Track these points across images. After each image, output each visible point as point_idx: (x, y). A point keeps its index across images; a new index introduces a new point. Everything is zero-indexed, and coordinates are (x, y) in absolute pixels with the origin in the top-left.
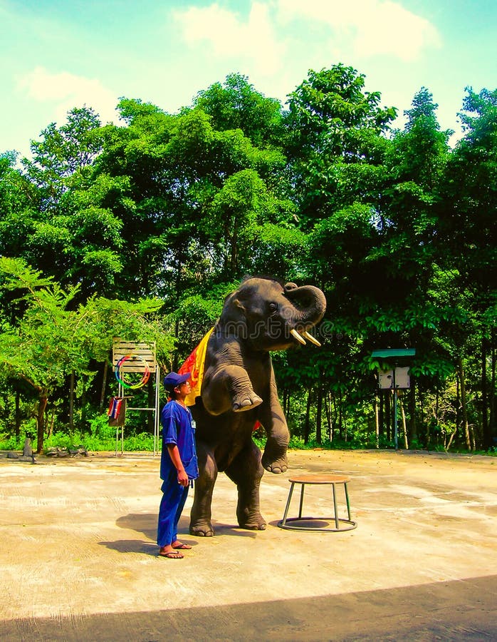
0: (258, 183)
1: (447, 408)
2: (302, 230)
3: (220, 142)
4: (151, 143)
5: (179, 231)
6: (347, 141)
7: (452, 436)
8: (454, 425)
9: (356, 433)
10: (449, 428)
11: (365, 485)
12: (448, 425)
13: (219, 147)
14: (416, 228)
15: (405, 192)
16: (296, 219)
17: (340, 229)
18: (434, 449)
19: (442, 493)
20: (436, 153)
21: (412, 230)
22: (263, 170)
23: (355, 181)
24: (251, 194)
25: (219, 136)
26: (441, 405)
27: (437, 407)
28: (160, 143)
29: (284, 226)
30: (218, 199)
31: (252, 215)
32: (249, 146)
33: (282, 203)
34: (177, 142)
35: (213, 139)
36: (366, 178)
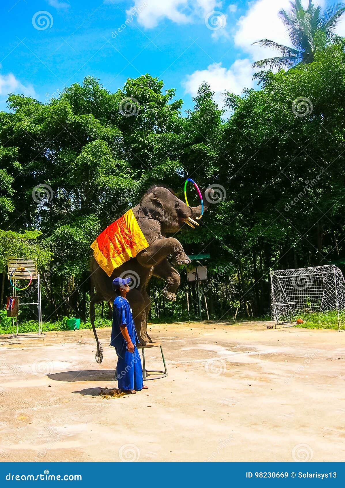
0: (106, 149)
1: (233, 291)
2: (134, 178)
3: (78, 122)
4: (31, 124)
5: (53, 183)
6: (159, 117)
7: (237, 309)
8: (238, 302)
9: (175, 311)
10: (237, 304)
11: (182, 346)
12: (234, 302)
13: (78, 126)
14: (207, 173)
15: (197, 150)
16: (130, 171)
17: (160, 178)
18: (226, 318)
19: (232, 348)
20: (216, 123)
21: (205, 175)
22: (106, 138)
23: (165, 144)
24: (100, 156)
25: (77, 118)
26: (229, 289)
27: (226, 291)
28: (37, 124)
29: (122, 177)
30: (79, 160)
31: (101, 170)
32: (99, 125)
33: (121, 162)
34: (49, 123)
35: (73, 120)
36: (172, 143)
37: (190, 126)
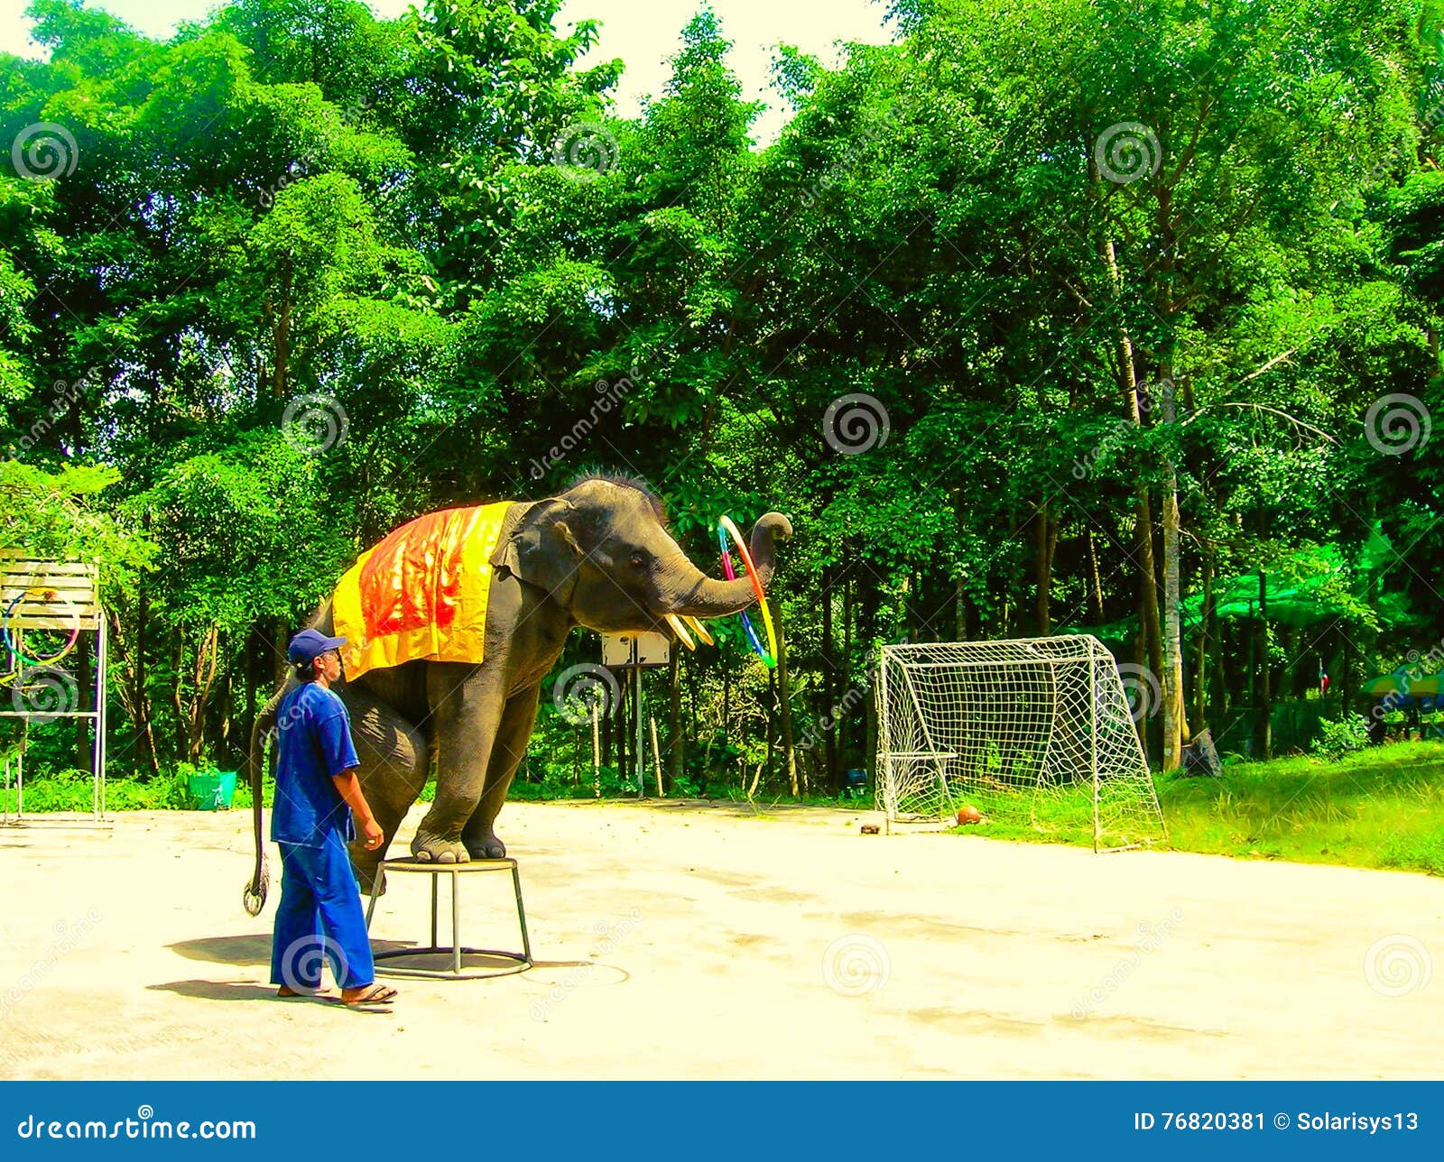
0: (353, 204)
1: (749, 708)
2: (443, 312)
3: (265, 108)
4: (102, 101)
5: (170, 309)
6: (542, 112)
7: (759, 769)
8: (763, 746)
9: (550, 767)
10: (756, 753)
11: (578, 875)
12: (749, 745)
13: (265, 120)
14: (692, 311)
15: (664, 231)
16: (429, 286)
17: (533, 315)
18: (723, 796)
19: (744, 888)
20: (733, 145)
21: (681, 315)
22: (357, 171)
23: (554, 203)
24: (333, 229)
25: (265, 95)
26: (734, 703)
27: (727, 709)
28: (124, 103)
29: (404, 303)
30: (262, 235)
31: (332, 277)
32: (336, 121)
33: (402, 255)
34: (165, 101)
35: (249, 101)
36: (579, 200)
37: (644, 149)
